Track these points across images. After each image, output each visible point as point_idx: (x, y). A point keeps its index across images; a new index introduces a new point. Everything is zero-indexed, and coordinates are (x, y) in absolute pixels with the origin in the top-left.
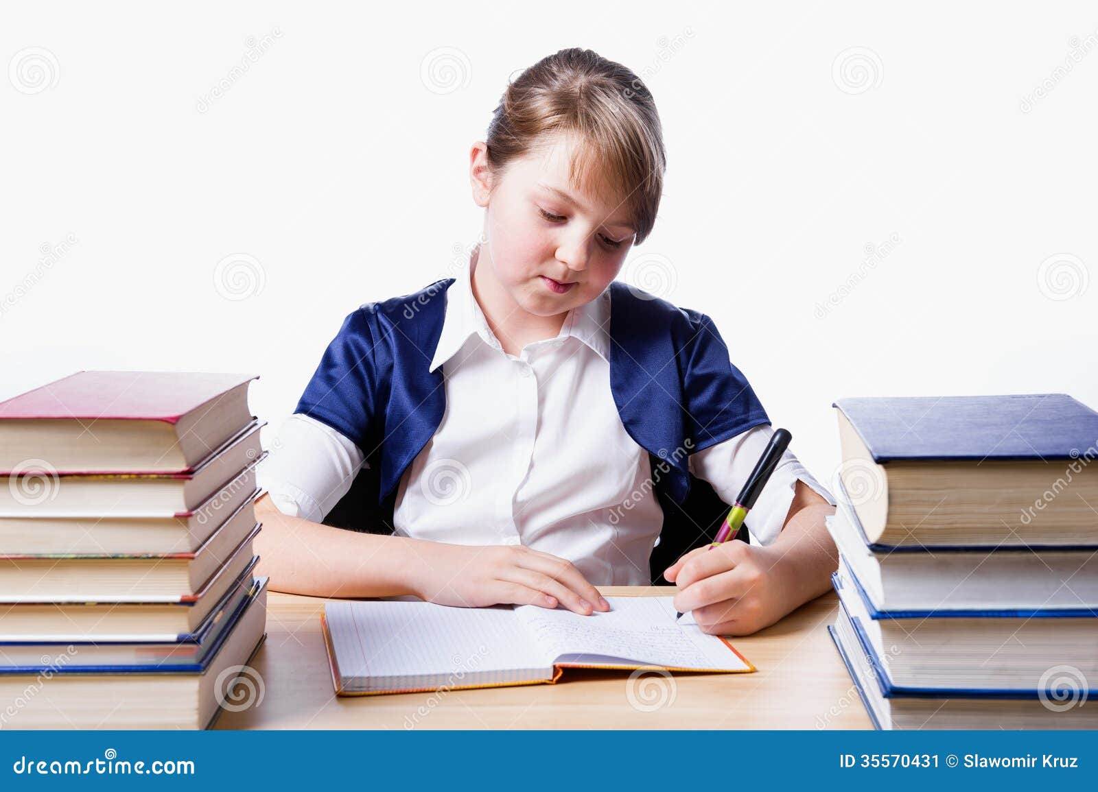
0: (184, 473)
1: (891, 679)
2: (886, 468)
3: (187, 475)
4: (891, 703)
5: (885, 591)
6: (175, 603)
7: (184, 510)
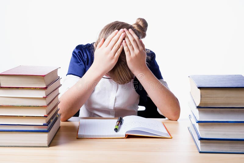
0: (45, 88)
1: (200, 136)
2: (200, 89)
3: (46, 88)
4: (200, 141)
5: (200, 117)
6: (43, 117)
7: (45, 96)
